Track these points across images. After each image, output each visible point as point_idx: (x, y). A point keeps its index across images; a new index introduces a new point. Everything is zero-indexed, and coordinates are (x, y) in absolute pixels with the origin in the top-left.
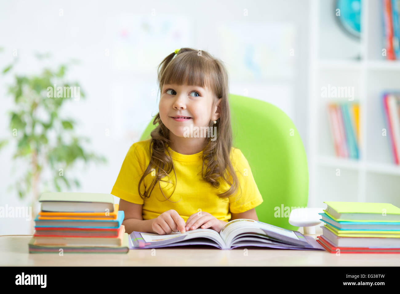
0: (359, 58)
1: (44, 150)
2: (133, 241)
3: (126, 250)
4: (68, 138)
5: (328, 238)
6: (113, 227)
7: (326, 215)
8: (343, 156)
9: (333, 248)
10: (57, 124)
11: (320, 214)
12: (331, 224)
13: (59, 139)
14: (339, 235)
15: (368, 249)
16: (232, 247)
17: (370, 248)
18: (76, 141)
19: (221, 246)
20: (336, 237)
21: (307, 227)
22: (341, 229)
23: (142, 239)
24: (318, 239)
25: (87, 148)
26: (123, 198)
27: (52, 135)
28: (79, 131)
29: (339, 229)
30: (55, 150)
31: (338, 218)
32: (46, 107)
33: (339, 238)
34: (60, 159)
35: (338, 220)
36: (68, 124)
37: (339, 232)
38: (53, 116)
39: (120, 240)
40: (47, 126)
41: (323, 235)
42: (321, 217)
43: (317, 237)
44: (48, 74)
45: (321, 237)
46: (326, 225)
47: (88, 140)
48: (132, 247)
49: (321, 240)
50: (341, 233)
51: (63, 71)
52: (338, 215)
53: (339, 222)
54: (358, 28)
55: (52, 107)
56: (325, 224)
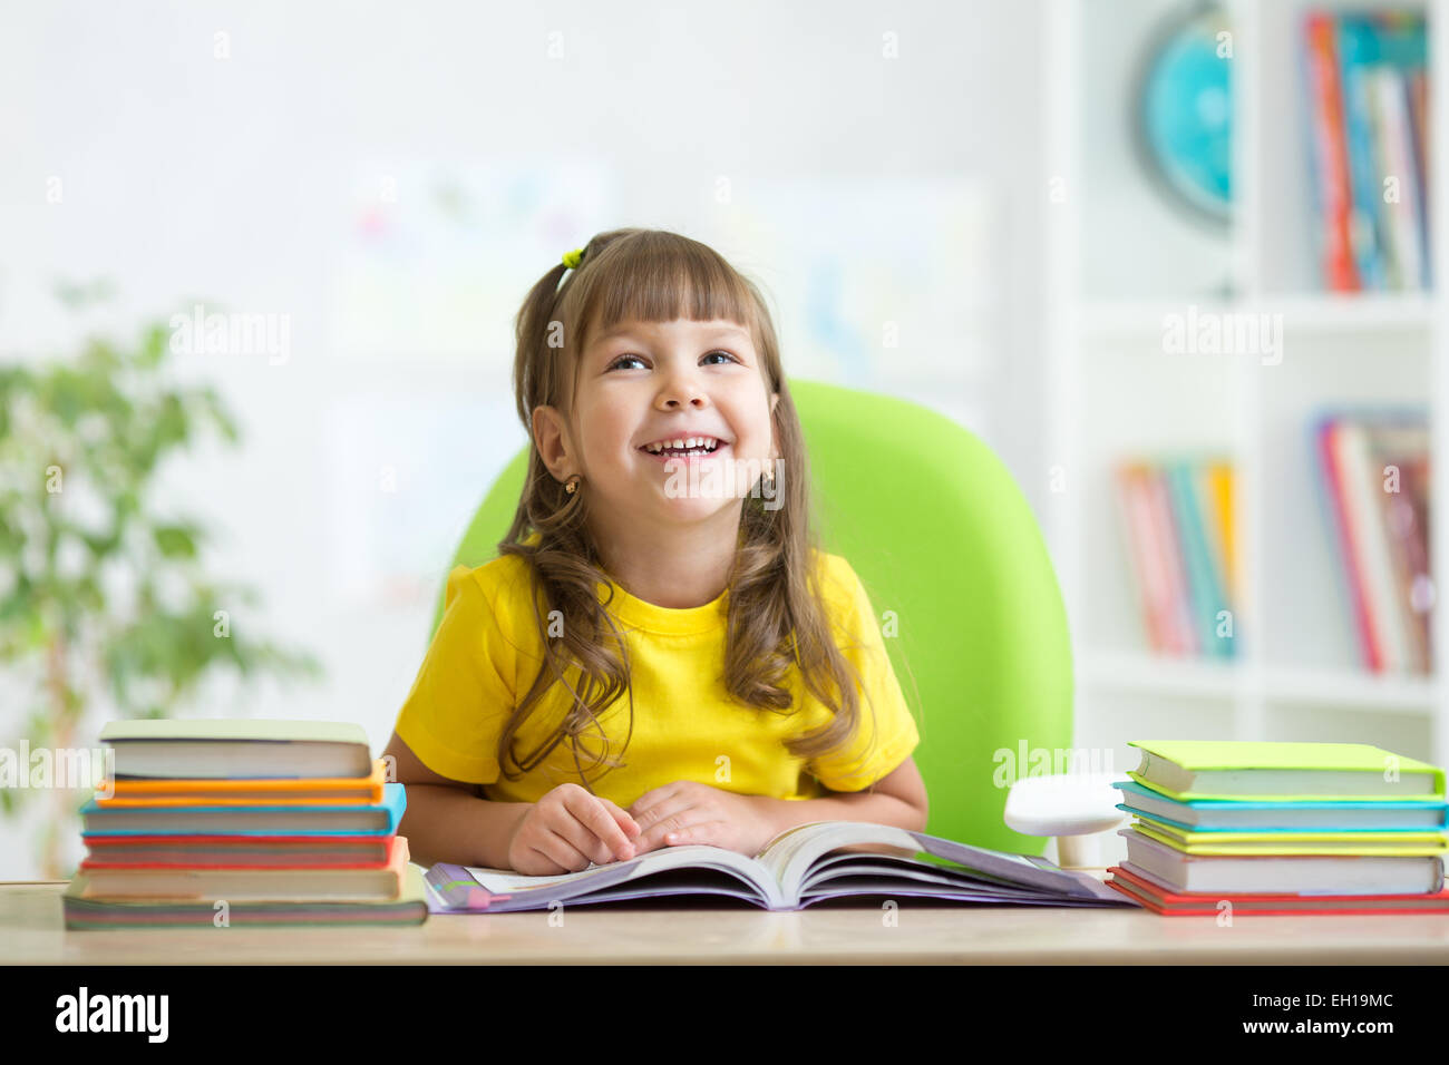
0: (1227, 293)
1: (93, 633)
2: (440, 892)
3: (418, 914)
4: (176, 590)
5: (1149, 869)
6: (370, 832)
7: (1138, 789)
8: (1177, 649)
9: (1169, 897)
10: (137, 538)
11: (1116, 786)
12: (1159, 817)
13: (147, 597)
14: (1190, 850)
15: (1294, 898)
16: (803, 900)
17: (1302, 894)
18: (207, 600)
19: (764, 898)
20: (1180, 857)
21: (1069, 838)
22: (1198, 828)
23: (473, 884)
24: (1111, 876)
25: (248, 624)
26: (401, 735)
27: (119, 580)
28: (216, 565)
29: (1190, 829)
30: (133, 632)
31: (1186, 788)
32: (100, 478)
33: (1189, 858)
34: (148, 666)
35: (1185, 796)
36: (178, 541)
37: (1190, 837)
38: (124, 507)
39: (394, 877)
40: (103, 547)
41: (1128, 862)
42: (1120, 798)
43: (1108, 871)
44: (103, 355)
45: (1121, 868)
46: (1141, 826)
47: (250, 597)
48: (443, 908)
49: (1121, 877)
50: (1197, 842)
51: (157, 341)
52: (1186, 777)
53: (1187, 802)
54: (1222, 185)
55: (118, 474)
56: (1137, 821)
